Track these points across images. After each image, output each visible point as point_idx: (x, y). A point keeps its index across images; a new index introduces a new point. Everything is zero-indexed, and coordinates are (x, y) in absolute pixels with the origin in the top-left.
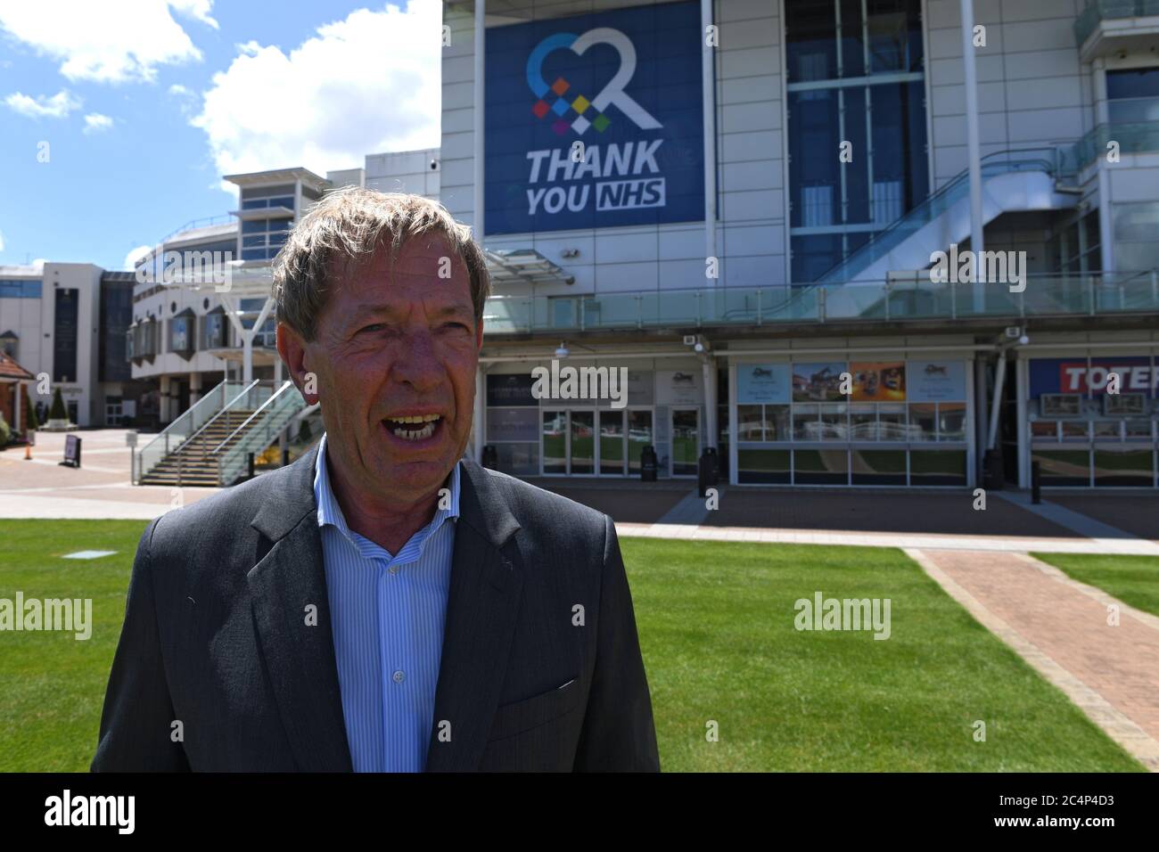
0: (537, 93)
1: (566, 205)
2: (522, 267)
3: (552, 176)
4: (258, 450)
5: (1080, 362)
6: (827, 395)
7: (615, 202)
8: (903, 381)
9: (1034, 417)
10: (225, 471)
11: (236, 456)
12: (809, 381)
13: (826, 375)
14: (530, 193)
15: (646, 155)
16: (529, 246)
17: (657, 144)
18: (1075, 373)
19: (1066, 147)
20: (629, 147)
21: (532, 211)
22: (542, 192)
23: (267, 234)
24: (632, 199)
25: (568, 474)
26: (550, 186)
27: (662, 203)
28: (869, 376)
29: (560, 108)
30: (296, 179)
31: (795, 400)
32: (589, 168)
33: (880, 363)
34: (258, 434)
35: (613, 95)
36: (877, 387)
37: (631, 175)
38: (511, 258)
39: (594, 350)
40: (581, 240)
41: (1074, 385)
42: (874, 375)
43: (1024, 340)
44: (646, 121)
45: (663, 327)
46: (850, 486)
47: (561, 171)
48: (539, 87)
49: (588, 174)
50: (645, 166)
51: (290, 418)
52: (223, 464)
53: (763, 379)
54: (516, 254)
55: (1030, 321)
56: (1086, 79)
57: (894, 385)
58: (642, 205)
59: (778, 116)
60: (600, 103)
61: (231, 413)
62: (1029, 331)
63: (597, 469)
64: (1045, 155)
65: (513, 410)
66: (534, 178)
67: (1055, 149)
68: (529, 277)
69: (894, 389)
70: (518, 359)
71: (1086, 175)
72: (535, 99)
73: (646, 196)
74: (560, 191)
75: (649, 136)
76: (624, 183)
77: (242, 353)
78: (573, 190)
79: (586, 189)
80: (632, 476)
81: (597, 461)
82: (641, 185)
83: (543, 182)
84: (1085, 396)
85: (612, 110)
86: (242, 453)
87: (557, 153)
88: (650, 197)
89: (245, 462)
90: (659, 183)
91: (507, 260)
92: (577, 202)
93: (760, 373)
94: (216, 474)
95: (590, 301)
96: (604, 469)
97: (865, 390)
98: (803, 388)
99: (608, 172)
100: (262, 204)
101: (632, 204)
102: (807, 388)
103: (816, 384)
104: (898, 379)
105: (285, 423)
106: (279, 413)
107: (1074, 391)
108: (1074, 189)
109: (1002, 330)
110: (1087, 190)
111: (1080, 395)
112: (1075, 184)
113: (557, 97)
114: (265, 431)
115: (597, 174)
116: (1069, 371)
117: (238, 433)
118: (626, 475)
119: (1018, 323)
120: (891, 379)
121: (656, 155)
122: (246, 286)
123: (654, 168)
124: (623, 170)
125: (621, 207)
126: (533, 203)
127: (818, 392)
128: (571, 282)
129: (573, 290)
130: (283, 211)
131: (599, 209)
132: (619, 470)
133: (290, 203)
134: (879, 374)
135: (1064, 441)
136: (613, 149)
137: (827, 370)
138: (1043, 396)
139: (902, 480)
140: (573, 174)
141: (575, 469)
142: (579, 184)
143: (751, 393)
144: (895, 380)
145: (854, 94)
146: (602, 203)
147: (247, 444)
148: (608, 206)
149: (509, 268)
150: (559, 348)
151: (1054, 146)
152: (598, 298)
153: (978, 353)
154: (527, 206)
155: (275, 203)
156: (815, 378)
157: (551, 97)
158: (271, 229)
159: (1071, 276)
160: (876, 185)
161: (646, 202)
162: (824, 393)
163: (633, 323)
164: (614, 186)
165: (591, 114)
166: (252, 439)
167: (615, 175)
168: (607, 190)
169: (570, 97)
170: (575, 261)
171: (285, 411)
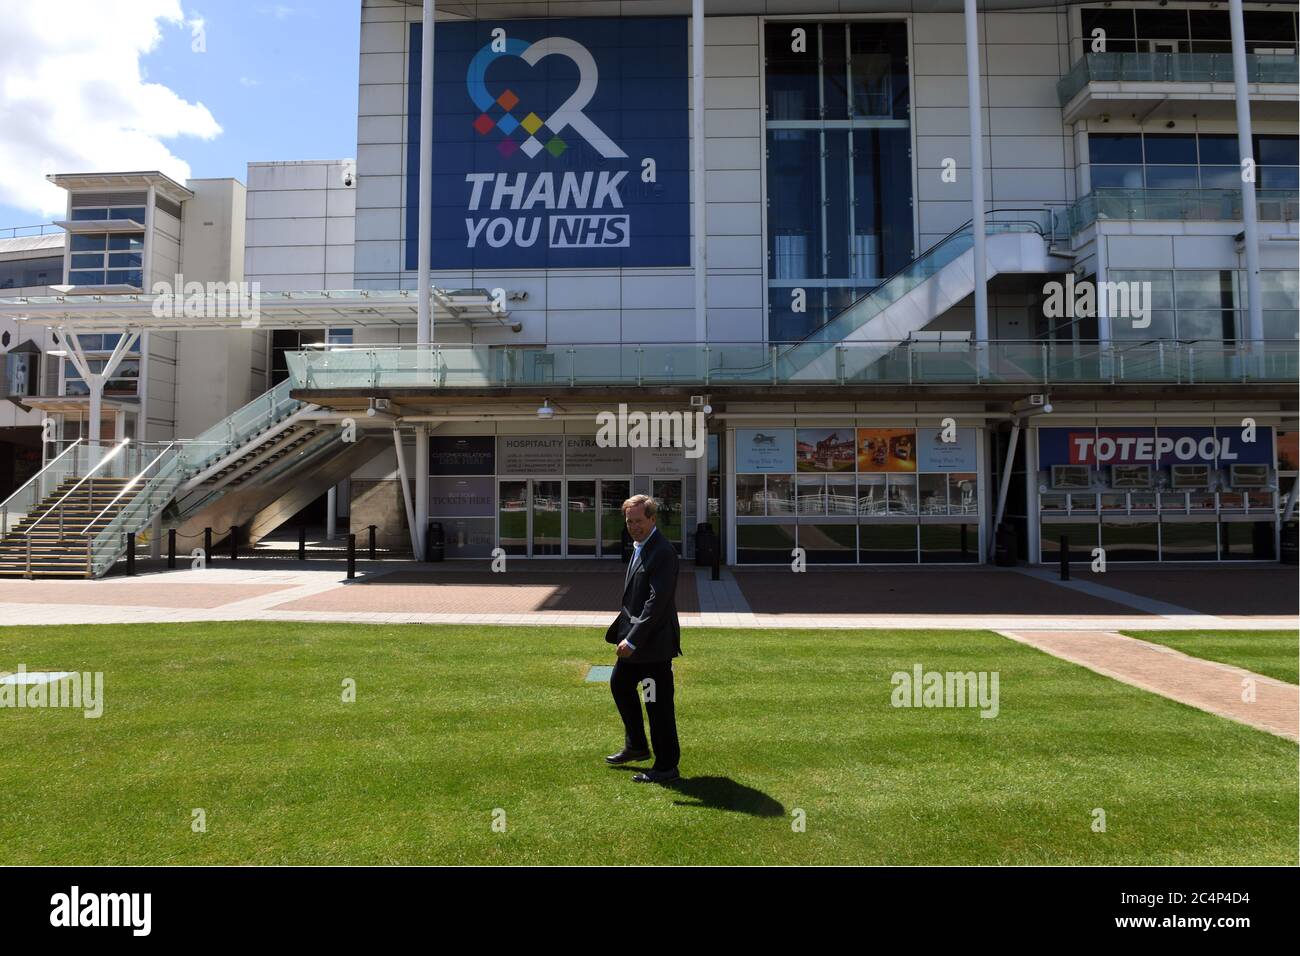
0: (479, 106)
1: (513, 238)
2: (464, 310)
3: (496, 204)
4: (137, 530)
5: (1087, 432)
6: (834, 464)
7: (571, 239)
8: (913, 450)
9: (1043, 489)
10: (98, 557)
11: (111, 538)
12: (815, 449)
13: (833, 442)
14: (469, 222)
15: (608, 186)
16: (467, 285)
17: (621, 175)
18: (1083, 443)
19: (1059, 210)
20: (588, 176)
21: (471, 243)
22: (483, 221)
23: (107, 253)
24: (591, 237)
25: (530, 556)
26: (494, 215)
27: (626, 243)
28: (878, 445)
29: (507, 124)
30: (149, 186)
31: (799, 470)
32: (541, 197)
33: (890, 430)
34: (138, 509)
35: (570, 114)
36: (886, 456)
37: (590, 209)
38: (455, 298)
39: (565, 410)
40: (531, 280)
41: (1083, 456)
42: (883, 441)
43: (1048, 408)
44: (608, 148)
45: (668, 385)
46: (858, 564)
47: (507, 199)
48: (483, 99)
49: (540, 205)
50: (607, 200)
51: (175, 489)
52: (95, 549)
53: (765, 446)
54: (458, 294)
55: (1053, 388)
56: (1069, 140)
57: (905, 455)
58: (603, 245)
59: (755, 155)
60: (555, 123)
61: (95, 482)
62: (1053, 399)
63: (564, 549)
64: (1038, 217)
65: (462, 479)
66: (474, 204)
67: (1050, 211)
68: (469, 321)
69: (904, 458)
70: (483, 419)
71: (1081, 239)
72: (476, 112)
73: (608, 234)
74: (506, 222)
75: (613, 165)
76: (583, 218)
77: (88, 403)
78: (521, 221)
79: (537, 222)
80: (606, 557)
81: (564, 541)
82: (602, 222)
83: (485, 210)
84: (1094, 468)
85: (569, 132)
86: (119, 534)
87: (502, 177)
88: (613, 236)
89: (122, 544)
90: (622, 220)
91: (452, 301)
92: (526, 236)
93: (761, 439)
94: (84, 561)
95: (540, 352)
96: (572, 550)
97: (874, 460)
98: (809, 456)
99: (563, 204)
100: (101, 215)
101: (591, 242)
102: (812, 457)
103: (822, 451)
104: (908, 448)
105: (169, 495)
106: (162, 482)
107: (1082, 462)
108: (1069, 254)
109: (1027, 396)
110: (1081, 255)
111: (1089, 467)
112: (1069, 248)
113: (504, 112)
114: (146, 505)
115: (550, 205)
116: (1077, 441)
117: (112, 508)
118: (599, 555)
119: (1042, 390)
120: (900, 448)
121: (619, 187)
122: (96, 318)
123: (617, 203)
124: (581, 202)
125: (578, 245)
126: (473, 234)
127: (824, 461)
128: (517, 329)
129: (519, 339)
130: (132, 225)
131: (551, 246)
132: (591, 550)
133: (140, 216)
134: (888, 442)
135: (1073, 514)
136: (570, 178)
137: (834, 437)
138: (1053, 467)
139: (912, 557)
140: (522, 205)
141: (537, 549)
142: (528, 216)
143: (750, 461)
144: (904, 448)
145: (837, 137)
146: (556, 239)
147: (124, 523)
148: (563, 243)
149: (451, 310)
150: (543, 407)
151: (1048, 207)
152: (549, 350)
153: (988, 421)
154: (466, 238)
155: (117, 214)
156: (821, 445)
157: (496, 112)
158: (111, 248)
159: (1081, 343)
160: (859, 238)
161: (607, 241)
162: (830, 462)
163: (632, 379)
164: (570, 220)
165: (544, 135)
166: (131, 515)
167: (572, 208)
168: (562, 224)
169: (520, 113)
170: (522, 305)
171: (169, 479)
